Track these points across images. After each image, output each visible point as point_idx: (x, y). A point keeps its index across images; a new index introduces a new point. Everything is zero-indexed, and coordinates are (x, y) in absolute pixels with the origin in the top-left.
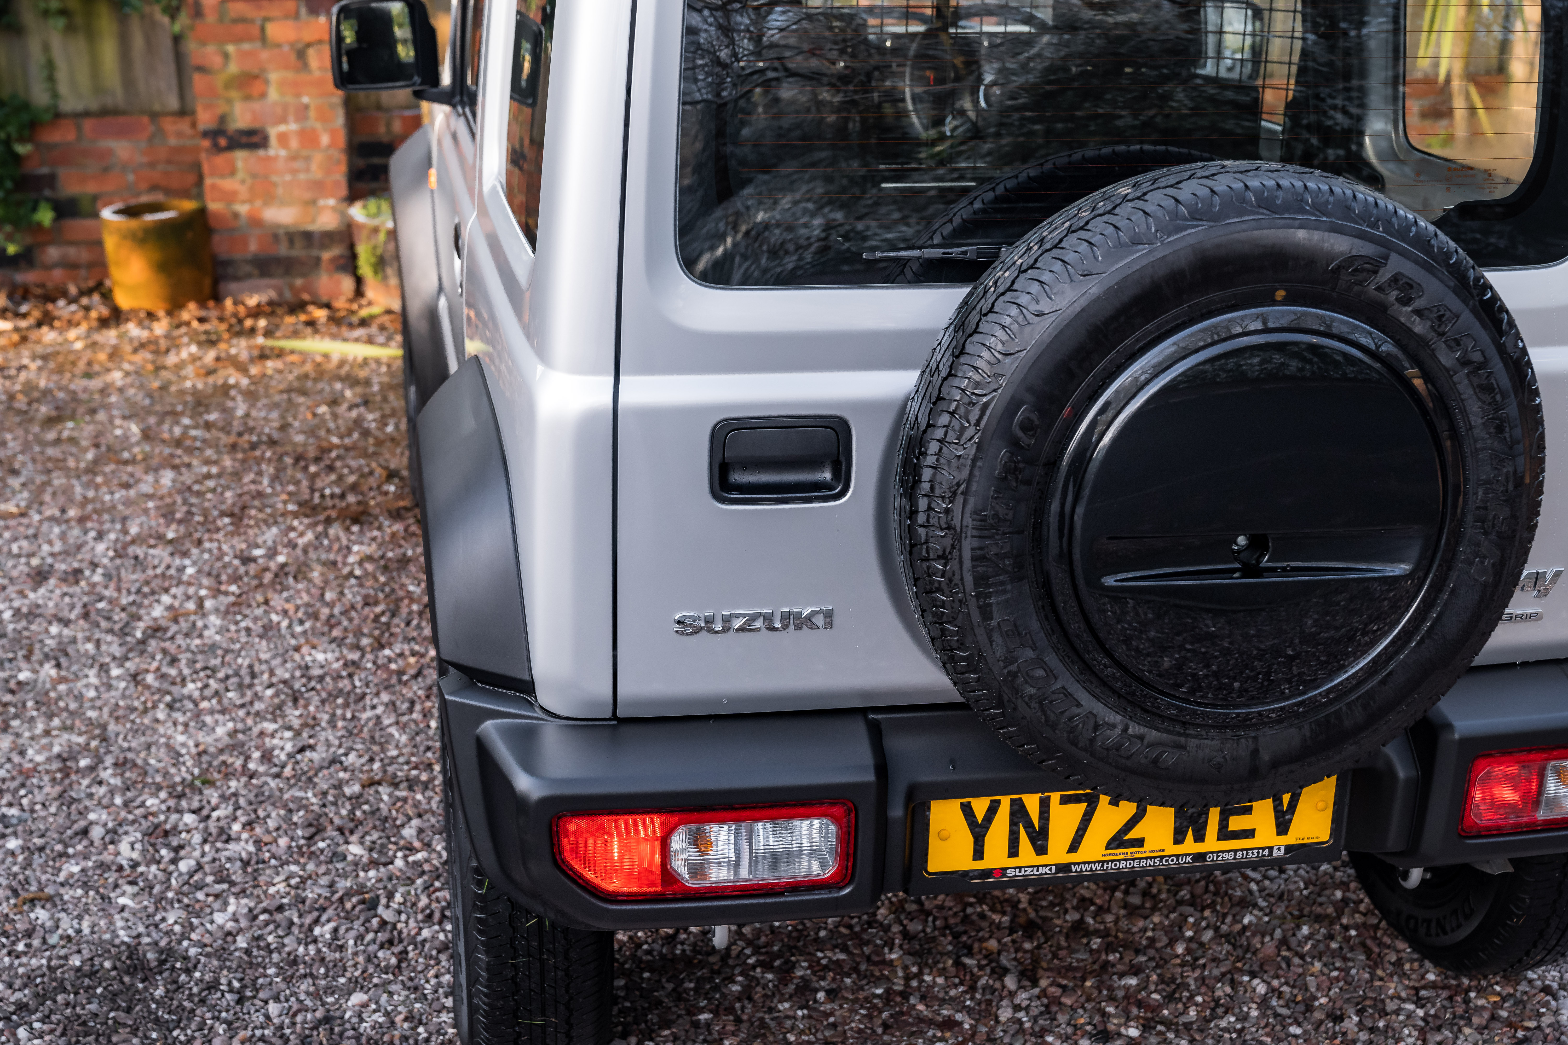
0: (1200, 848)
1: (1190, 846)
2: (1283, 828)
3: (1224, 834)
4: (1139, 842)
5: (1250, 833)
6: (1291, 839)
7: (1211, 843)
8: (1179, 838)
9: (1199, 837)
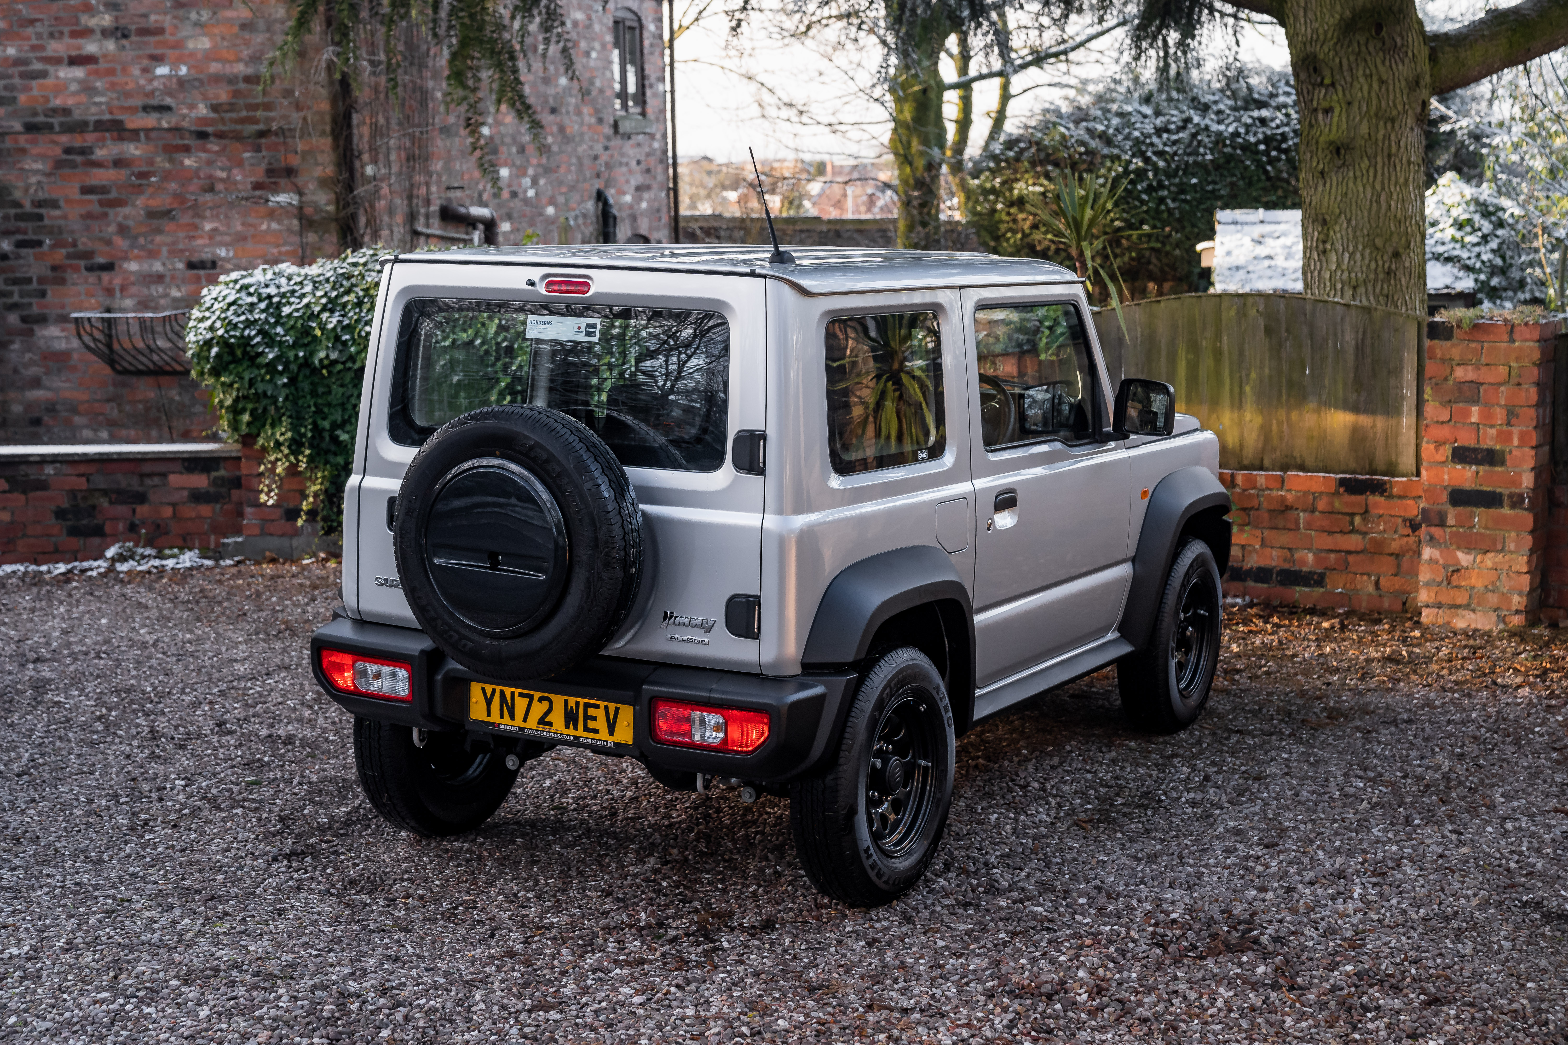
0: (576, 733)
1: (571, 731)
2: (611, 733)
3: (586, 729)
4: (550, 724)
5: (596, 731)
6: (615, 739)
7: (580, 732)
8: (567, 727)
9: (576, 728)
